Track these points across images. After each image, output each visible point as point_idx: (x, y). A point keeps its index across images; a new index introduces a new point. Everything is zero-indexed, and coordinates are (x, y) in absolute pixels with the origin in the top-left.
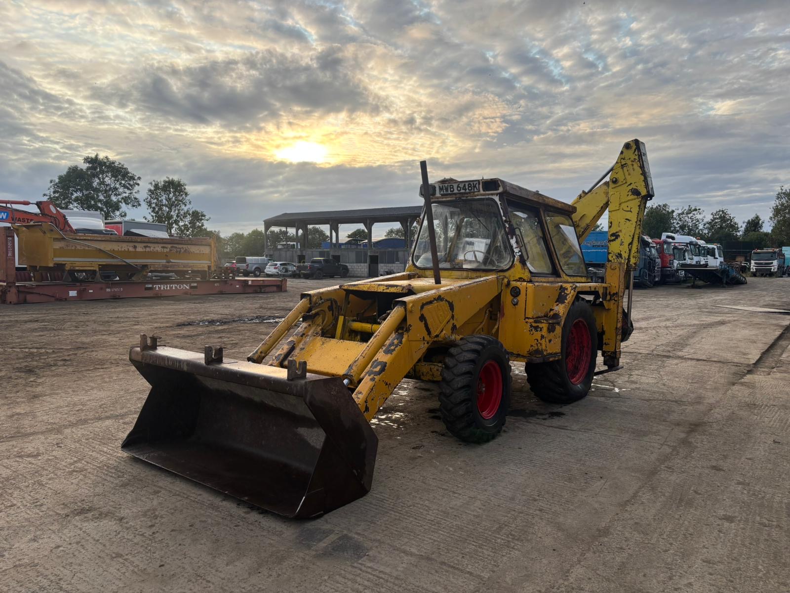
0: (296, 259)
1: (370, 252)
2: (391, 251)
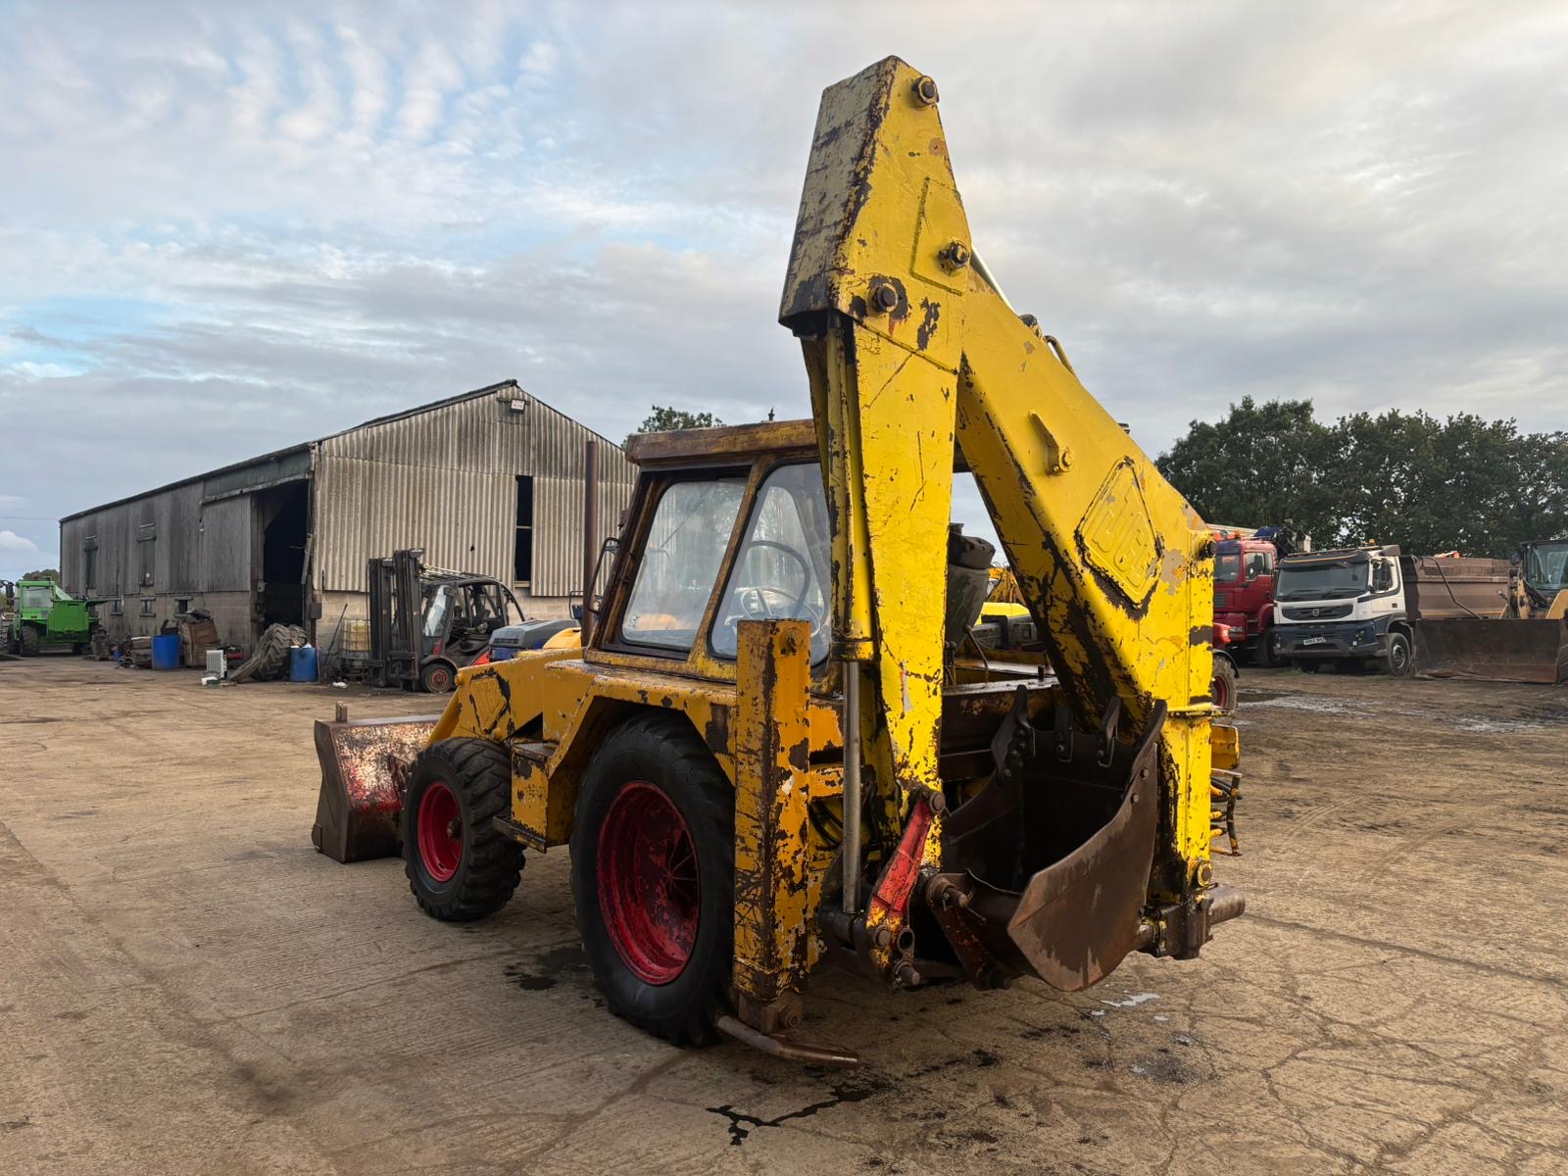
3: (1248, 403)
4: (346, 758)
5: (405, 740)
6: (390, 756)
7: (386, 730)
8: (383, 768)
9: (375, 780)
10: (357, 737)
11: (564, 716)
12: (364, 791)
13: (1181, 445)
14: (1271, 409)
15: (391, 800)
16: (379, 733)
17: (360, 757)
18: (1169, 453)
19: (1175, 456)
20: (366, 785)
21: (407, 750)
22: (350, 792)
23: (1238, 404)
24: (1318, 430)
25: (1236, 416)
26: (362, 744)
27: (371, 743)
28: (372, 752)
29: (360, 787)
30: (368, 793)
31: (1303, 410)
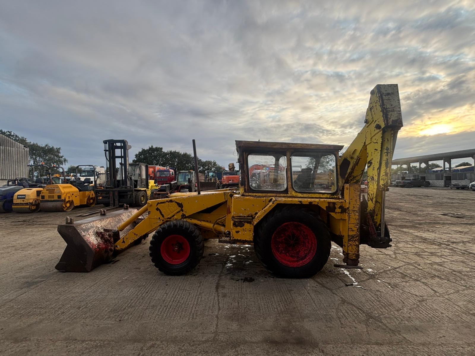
0: (401, 179)
1: (445, 174)
2: (461, 173)
3: (152, 147)
4: (84, 236)
5: (98, 226)
6: (97, 232)
7: (91, 224)
8: (97, 236)
9: (96, 241)
10: (84, 228)
11: (245, 210)
12: (95, 245)
13: (140, 153)
14: (156, 148)
15: (104, 246)
16: (90, 225)
17: (89, 234)
18: (138, 154)
19: (139, 154)
20: (95, 243)
21: (100, 229)
22: (91, 247)
23: (150, 147)
24: (164, 153)
25: (150, 148)
26: (87, 230)
27: (89, 229)
28: (91, 232)
29: (93, 245)
30: (97, 246)
31: (162, 149)
